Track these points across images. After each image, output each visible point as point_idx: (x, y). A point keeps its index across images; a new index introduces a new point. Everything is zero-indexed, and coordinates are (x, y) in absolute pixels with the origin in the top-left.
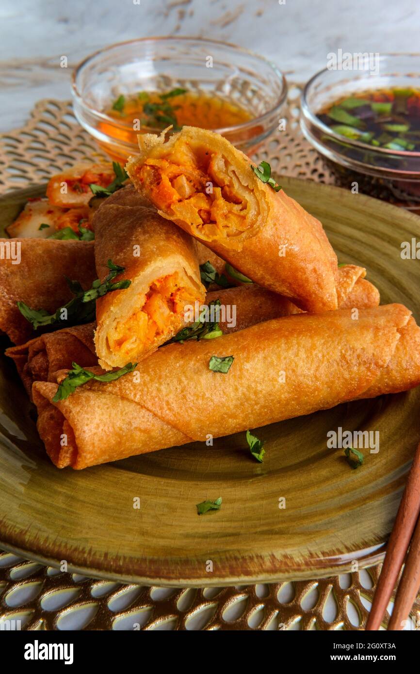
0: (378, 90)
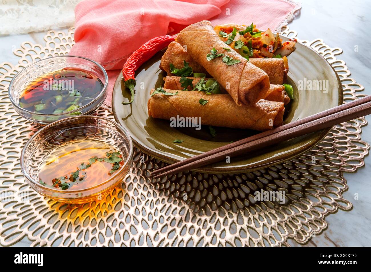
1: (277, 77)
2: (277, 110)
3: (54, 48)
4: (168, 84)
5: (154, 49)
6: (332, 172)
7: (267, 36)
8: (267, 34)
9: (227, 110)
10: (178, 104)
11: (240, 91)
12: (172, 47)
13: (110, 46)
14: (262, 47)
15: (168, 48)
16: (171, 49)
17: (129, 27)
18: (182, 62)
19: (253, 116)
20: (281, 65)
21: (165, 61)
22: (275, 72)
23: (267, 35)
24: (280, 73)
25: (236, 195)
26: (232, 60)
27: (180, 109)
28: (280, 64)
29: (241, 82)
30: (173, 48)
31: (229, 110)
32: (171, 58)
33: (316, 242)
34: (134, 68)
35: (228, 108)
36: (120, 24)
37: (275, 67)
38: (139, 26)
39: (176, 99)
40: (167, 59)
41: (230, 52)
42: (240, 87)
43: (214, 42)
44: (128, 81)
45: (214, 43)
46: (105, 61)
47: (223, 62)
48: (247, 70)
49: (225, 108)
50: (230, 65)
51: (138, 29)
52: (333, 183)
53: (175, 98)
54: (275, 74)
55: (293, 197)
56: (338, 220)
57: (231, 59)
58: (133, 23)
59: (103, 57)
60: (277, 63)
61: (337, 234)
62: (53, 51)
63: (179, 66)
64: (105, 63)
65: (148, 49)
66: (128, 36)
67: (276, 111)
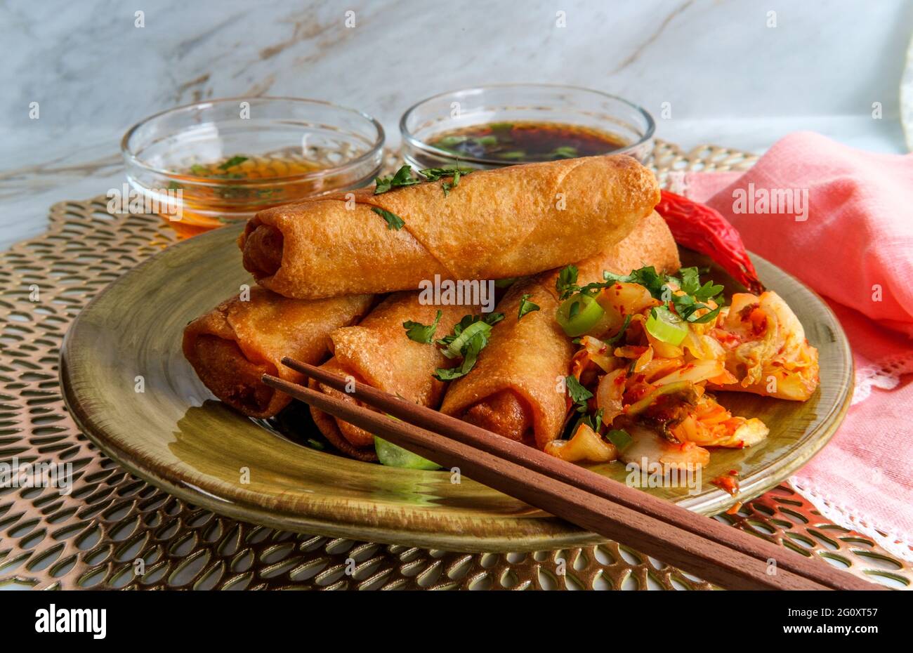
0: (487, 124)
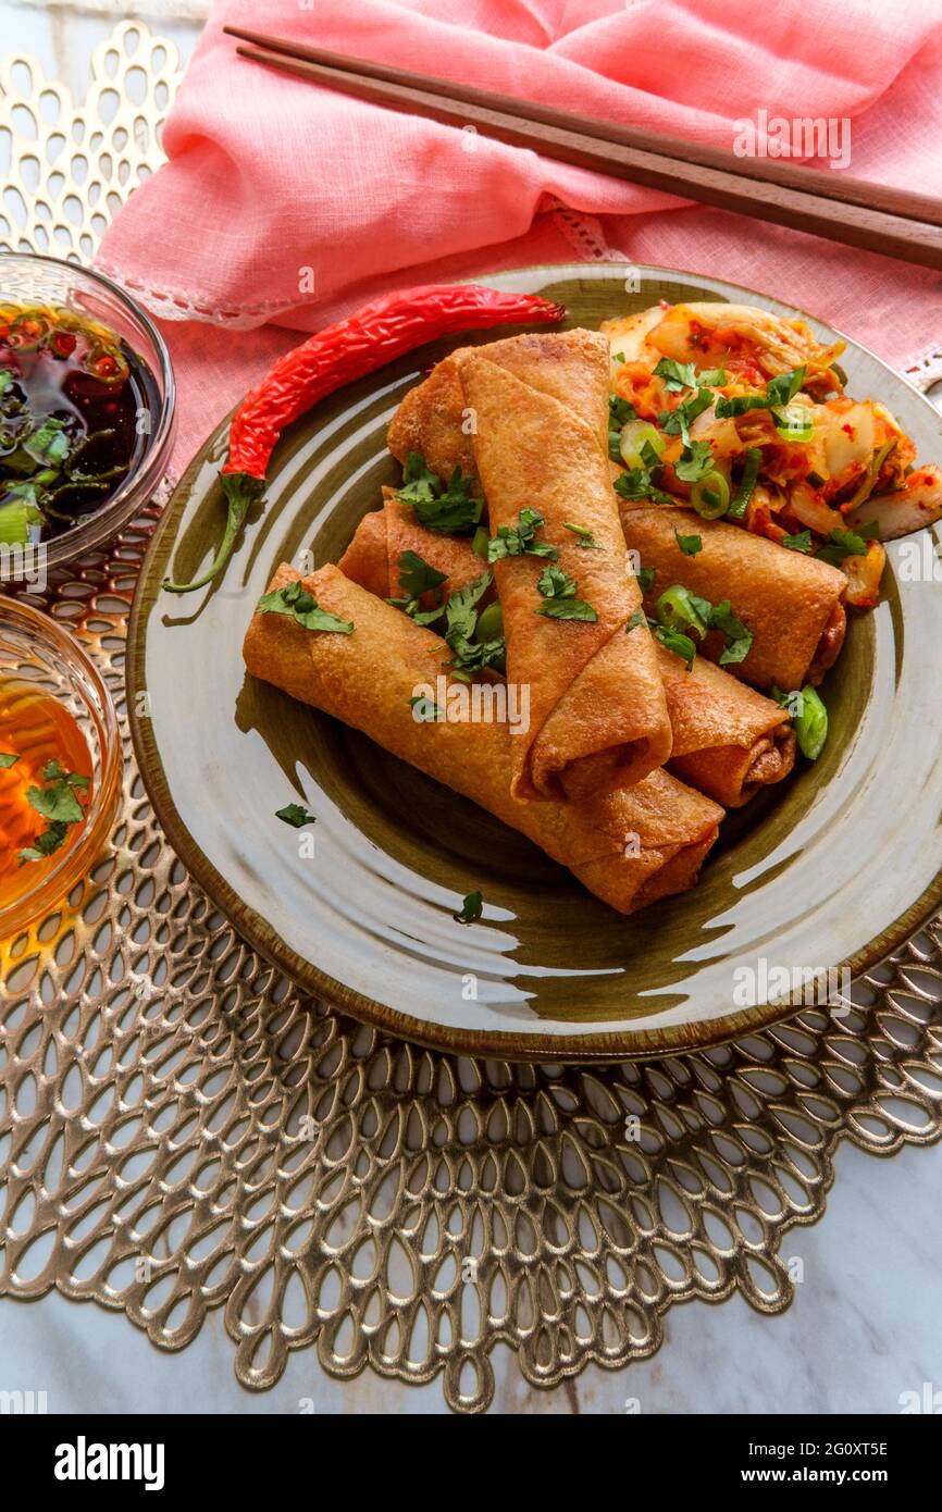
1: (786, 652)
2: (668, 849)
3: (107, 124)
4: (358, 553)
5: (394, 340)
6: (808, 1120)
7: (847, 434)
8: (851, 425)
9: (495, 775)
10: (338, 680)
11: (537, 752)
12: (445, 380)
13: (263, 246)
14: (804, 483)
15: (432, 376)
16: (441, 386)
17: (362, 184)
18: (460, 458)
19: (571, 842)
20: (817, 610)
21: (401, 428)
22: (786, 633)
23: (847, 429)
24: (803, 641)
25: (426, 1084)
26: (570, 597)
27: (340, 697)
28: (817, 606)
29: (558, 717)
30: (447, 384)
31: (502, 777)
32: (428, 423)
33: (586, 1397)
34: (277, 418)
35: (503, 767)
36: (329, 161)
37: (793, 609)
38: (399, 190)
39: (340, 656)
40: (411, 423)
41: (585, 548)
42: (543, 738)
43: (553, 473)
44: (232, 477)
45: (552, 478)
46: (229, 298)
47: (539, 587)
48: (597, 672)
49: (491, 762)
50: (554, 618)
51: (391, 201)
52: (780, 1173)
53: (335, 649)
54: (785, 638)
55: (611, 1174)
56: (708, 1336)
57: (569, 591)
58: (380, 170)
59: (226, 279)
60: (808, 599)
61: (672, 1393)
62: (99, 138)
63: (446, 470)
64: (229, 305)
65: (368, 341)
66: (345, 224)
67: (664, 853)
